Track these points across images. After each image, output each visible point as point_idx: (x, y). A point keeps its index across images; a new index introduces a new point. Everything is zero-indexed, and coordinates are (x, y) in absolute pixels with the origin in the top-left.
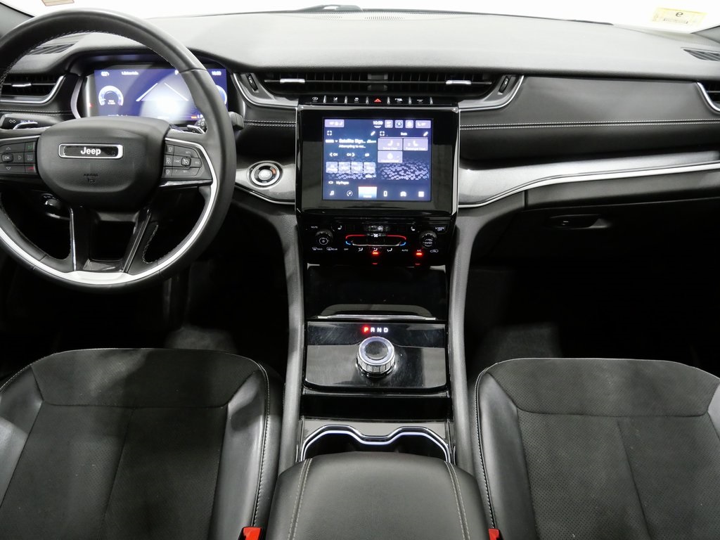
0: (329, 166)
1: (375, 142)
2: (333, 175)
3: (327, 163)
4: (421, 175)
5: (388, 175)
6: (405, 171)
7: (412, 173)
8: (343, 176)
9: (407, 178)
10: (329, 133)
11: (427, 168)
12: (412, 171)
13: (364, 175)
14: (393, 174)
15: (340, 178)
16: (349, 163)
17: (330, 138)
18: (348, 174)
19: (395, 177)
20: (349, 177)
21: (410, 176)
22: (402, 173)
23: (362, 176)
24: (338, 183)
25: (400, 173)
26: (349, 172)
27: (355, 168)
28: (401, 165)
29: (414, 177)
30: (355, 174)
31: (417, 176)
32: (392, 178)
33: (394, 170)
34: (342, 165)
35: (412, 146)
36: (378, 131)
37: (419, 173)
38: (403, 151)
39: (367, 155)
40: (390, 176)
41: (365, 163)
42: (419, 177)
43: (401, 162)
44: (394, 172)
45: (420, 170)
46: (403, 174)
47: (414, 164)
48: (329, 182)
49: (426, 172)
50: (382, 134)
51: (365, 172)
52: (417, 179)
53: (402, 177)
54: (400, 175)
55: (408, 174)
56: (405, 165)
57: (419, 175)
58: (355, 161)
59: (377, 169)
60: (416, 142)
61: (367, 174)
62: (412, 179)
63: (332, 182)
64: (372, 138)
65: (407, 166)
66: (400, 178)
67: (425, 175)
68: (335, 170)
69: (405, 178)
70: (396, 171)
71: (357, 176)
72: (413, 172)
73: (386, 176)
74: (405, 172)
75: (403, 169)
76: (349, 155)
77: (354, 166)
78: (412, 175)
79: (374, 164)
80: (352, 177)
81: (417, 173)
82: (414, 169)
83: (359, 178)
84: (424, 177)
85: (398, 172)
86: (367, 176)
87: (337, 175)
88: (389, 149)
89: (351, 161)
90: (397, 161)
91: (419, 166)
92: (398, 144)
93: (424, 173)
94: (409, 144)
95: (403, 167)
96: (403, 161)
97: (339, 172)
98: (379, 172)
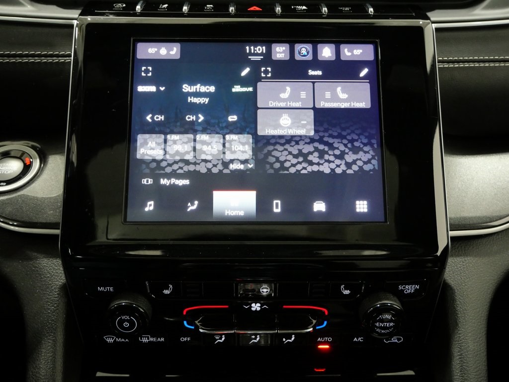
0: (145, 143)
1: (251, 89)
2: (154, 165)
3: (140, 138)
4: (360, 163)
5: (282, 163)
6: (322, 153)
7: (336, 157)
8: (175, 167)
9: (326, 169)
10: (147, 71)
11: (372, 145)
12: (337, 152)
13: (226, 164)
14: (294, 161)
15: (168, 170)
16: (191, 136)
17: (146, 81)
18: (187, 162)
19: (299, 167)
20: (192, 168)
21: (333, 166)
22: (314, 158)
23: (220, 167)
24: (164, 182)
25: (310, 158)
26: (189, 157)
27: (205, 148)
28: (312, 140)
29: (343, 167)
30: (206, 161)
31: (349, 165)
32: (293, 170)
33: (295, 152)
34: (175, 142)
35: (335, 98)
36: (256, 66)
37: (355, 157)
38: (314, 108)
39: (233, 118)
40: (287, 164)
41: (227, 137)
42: (355, 168)
43: (312, 133)
44: (295, 156)
45: (355, 150)
46: (316, 160)
47: (341, 137)
48: (144, 181)
49: (369, 156)
50: (266, 72)
51: (229, 156)
52: (349, 172)
53: (315, 168)
54: (311, 163)
55: (329, 161)
56: (321, 141)
57: (354, 162)
58: (204, 131)
59: (255, 151)
60: (343, 91)
61: (232, 161)
62: (339, 171)
63: (150, 181)
64: (244, 82)
65: (326, 144)
66: (310, 169)
67: (369, 162)
68: (158, 154)
69: (321, 168)
70: (300, 153)
71: (210, 165)
72: (341, 157)
73: (277, 165)
74: (321, 157)
75: (316, 149)
76: (190, 118)
77: (204, 143)
78: (338, 162)
79: (248, 138)
80: (198, 168)
81: (350, 158)
82: (342, 148)
83: (215, 170)
84: (367, 168)
85: (305, 156)
86: (233, 167)
87: (164, 164)
88: (283, 105)
89: (195, 132)
90: (301, 132)
91: (352, 141)
92: (303, 95)
93: (366, 157)
94: (328, 95)
95: (316, 144)
96: (316, 131)
97: (168, 157)
98: (261, 156)
